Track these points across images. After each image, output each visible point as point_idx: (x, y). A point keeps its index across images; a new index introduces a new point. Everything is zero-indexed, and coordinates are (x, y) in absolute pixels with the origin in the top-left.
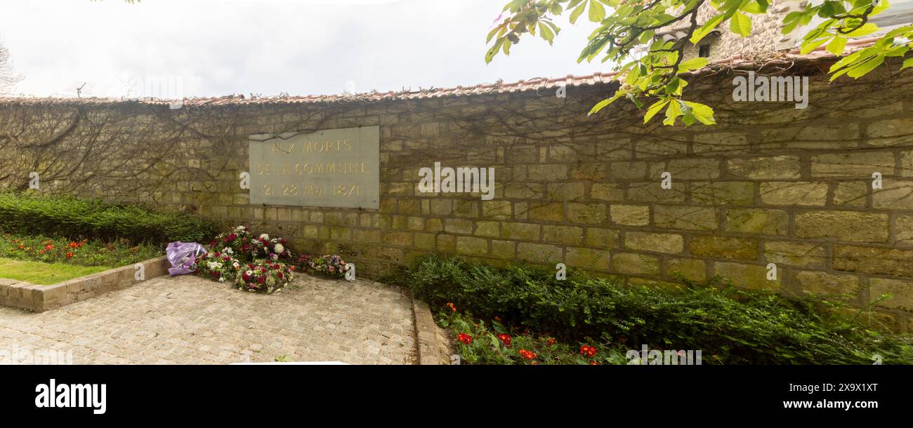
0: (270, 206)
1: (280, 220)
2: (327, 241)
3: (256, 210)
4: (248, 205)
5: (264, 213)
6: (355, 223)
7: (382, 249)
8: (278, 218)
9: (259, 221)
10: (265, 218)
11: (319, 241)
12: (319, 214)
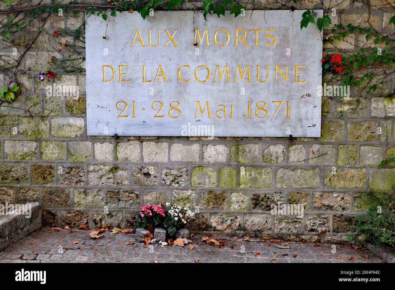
0: (127, 138)
1: (146, 160)
2: (232, 191)
3: (98, 146)
4: (85, 137)
5: (115, 150)
6: (280, 160)
7: (321, 196)
8: (142, 158)
9: (104, 164)
10: (116, 158)
11: (218, 193)
12: (221, 148)
